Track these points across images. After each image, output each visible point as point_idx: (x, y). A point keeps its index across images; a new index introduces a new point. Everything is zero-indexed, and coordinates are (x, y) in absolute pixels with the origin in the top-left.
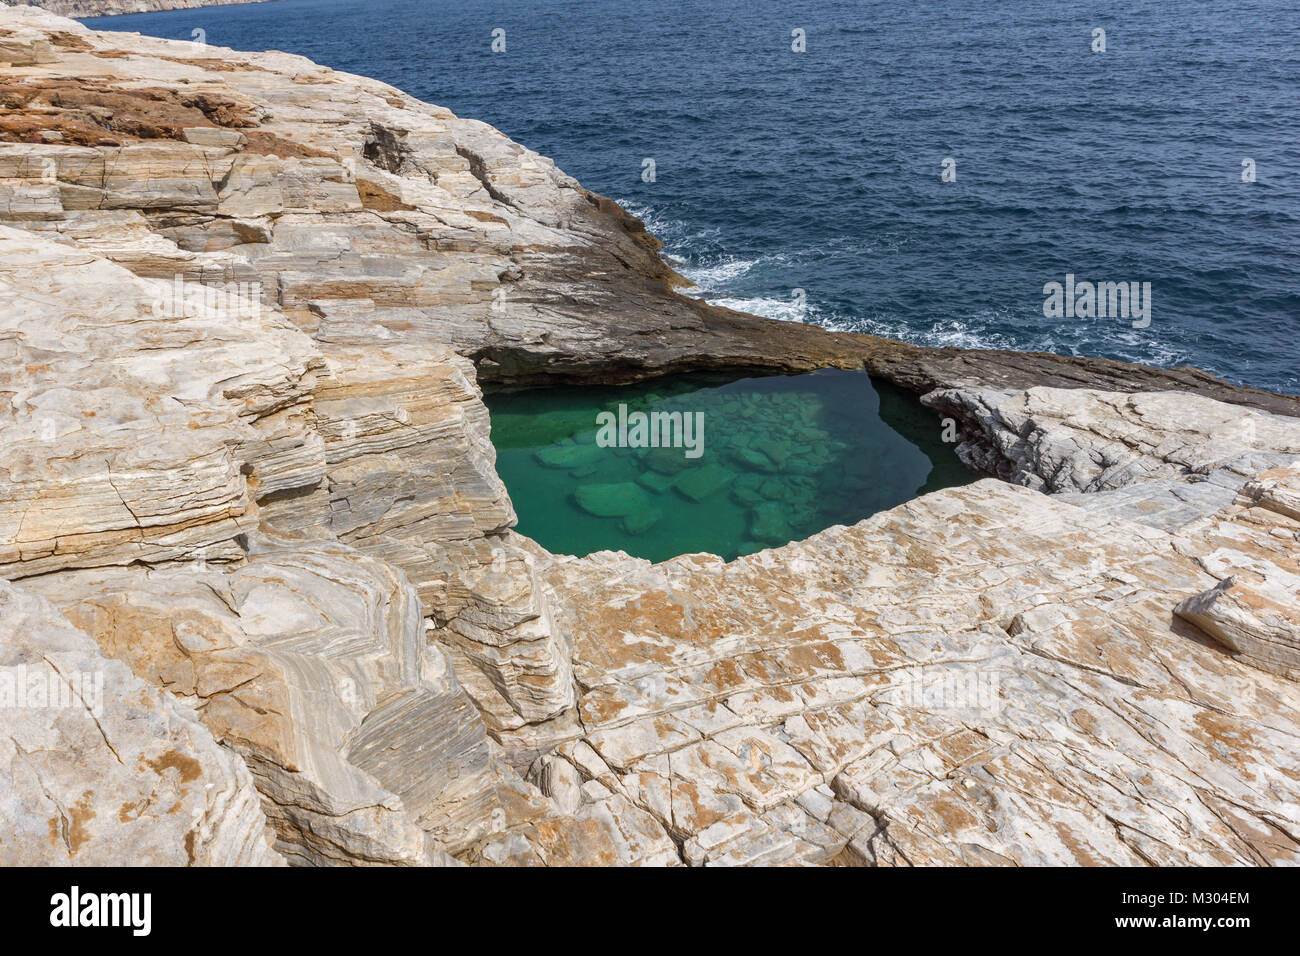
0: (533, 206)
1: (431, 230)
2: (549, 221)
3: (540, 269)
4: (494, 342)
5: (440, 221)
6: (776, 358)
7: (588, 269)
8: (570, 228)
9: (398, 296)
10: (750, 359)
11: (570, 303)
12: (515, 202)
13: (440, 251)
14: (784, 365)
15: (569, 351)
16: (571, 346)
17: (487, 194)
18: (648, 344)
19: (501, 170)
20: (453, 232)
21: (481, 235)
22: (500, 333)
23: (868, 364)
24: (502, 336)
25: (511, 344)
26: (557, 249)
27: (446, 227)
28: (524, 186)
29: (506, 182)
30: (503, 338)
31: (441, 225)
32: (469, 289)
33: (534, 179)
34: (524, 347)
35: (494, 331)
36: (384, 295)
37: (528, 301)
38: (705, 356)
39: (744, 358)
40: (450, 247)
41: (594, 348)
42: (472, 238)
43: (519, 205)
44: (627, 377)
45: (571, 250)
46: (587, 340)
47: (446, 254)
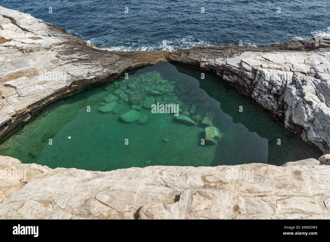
0: (37, 31)
1: (22, 47)
2: (46, 35)
3: (61, 51)
4: (75, 79)
5: (23, 43)
6: (146, 63)
7: (73, 48)
8: (54, 36)
9: (32, 73)
10: (140, 64)
11: (81, 61)
12: (30, 30)
13: (28, 53)
14: (149, 64)
15: (98, 76)
16: (98, 74)
17: (21, 29)
18: (114, 67)
19: (21, 21)
20: (30, 46)
21: (39, 45)
22: (74, 76)
23: (168, 58)
24: (76, 77)
25: (81, 78)
26: (60, 44)
27: (26, 44)
28: (30, 25)
29: (24, 24)
30: (77, 77)
31: (24, 44)
32: (51, 64)
33: (32, 22)
34: (85, 78)
35: (72, 76)
36: (28, 73)
37: (69, 63)
38: (130, 67)
39: (139, 64)
40: (31, 51)
41: (104, 73)
42: (37, 46)
43: (32, 31)
44: (112, 78)
45: (64, 43)
46: (101, 71)
47: (31, 53)
